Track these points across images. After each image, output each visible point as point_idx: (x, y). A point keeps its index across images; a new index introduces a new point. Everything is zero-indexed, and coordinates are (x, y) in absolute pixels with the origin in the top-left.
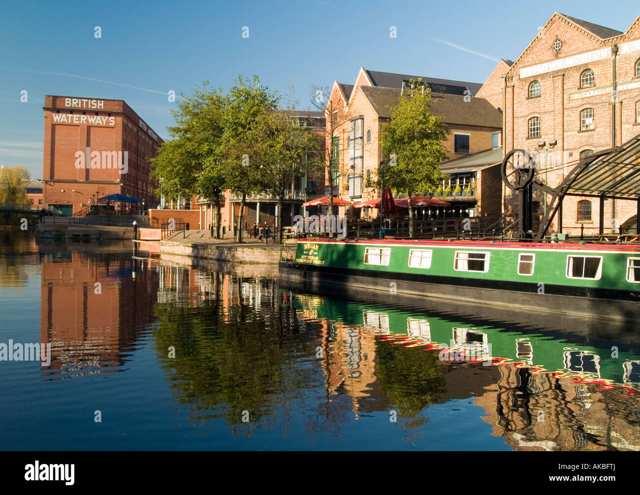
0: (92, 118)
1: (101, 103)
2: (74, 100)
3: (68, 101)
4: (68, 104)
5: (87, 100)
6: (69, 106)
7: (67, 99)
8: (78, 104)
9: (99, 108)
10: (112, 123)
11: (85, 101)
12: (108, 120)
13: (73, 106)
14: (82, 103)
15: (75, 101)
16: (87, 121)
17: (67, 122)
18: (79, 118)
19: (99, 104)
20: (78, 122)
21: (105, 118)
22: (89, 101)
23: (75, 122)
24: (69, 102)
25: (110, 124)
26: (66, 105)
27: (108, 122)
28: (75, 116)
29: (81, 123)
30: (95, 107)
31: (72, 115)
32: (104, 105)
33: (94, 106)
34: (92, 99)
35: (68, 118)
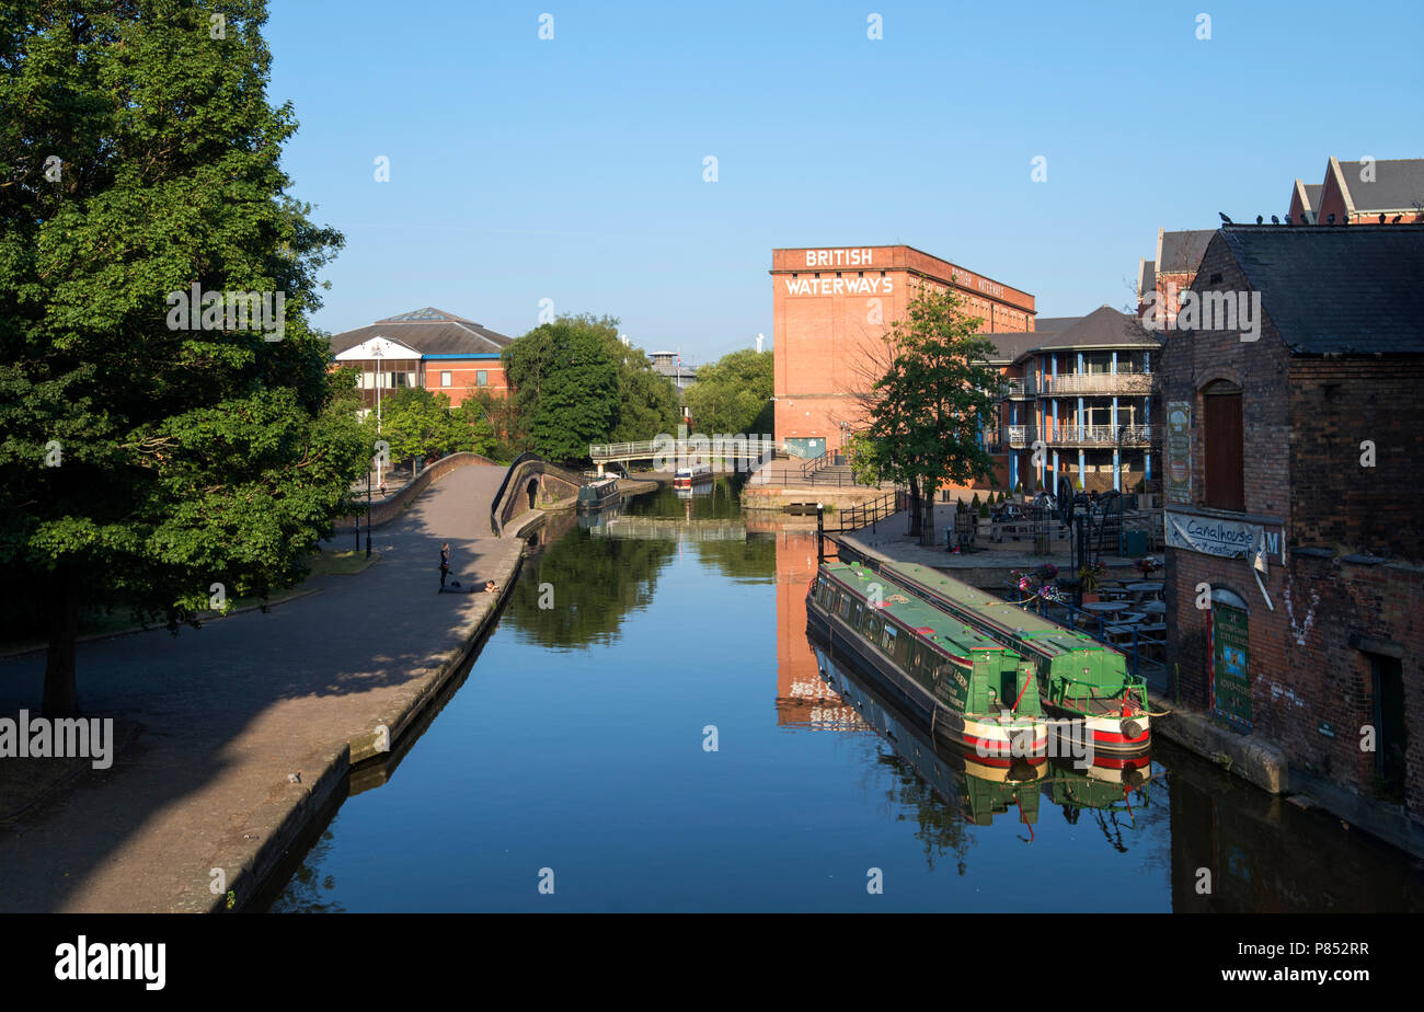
0: (853, 282)
1: (867, 254)
2: (820, 252)
3: (811, 255)
4: (811, 261)
5: (842, 252)
6: (813, 264)
7: (809, 253)
8: (827, 260)
9: (863, 263)
10: (888, 288)
11: (839, 252)
12: (881, 282)
13: (820, 264)
14: (835, 256)
15: (823, 255)
16: (845, 288)
17: (810, 292)
18: (831, 284)
19: (864, 257)
20: (830, 292)
21: (875, 281)
22: (847, 251)
23: (824, 292)
24: (814, 258)
25: (885, 291)
26: (809, 264)
27: (881, 286)
28: (824, 281)
29: (835, 291)
30: (857, 263)
31: (818, 280)
32: (873, 257)
33: (855, 260)
34: (850, 248)
35: (811, 285)
